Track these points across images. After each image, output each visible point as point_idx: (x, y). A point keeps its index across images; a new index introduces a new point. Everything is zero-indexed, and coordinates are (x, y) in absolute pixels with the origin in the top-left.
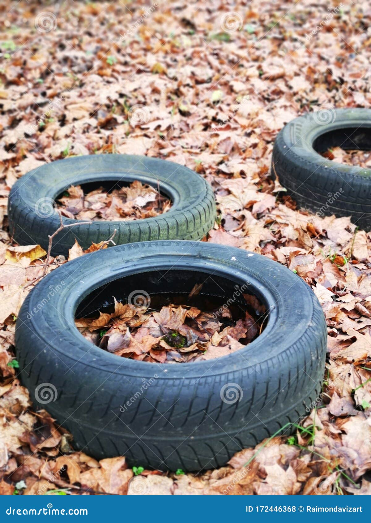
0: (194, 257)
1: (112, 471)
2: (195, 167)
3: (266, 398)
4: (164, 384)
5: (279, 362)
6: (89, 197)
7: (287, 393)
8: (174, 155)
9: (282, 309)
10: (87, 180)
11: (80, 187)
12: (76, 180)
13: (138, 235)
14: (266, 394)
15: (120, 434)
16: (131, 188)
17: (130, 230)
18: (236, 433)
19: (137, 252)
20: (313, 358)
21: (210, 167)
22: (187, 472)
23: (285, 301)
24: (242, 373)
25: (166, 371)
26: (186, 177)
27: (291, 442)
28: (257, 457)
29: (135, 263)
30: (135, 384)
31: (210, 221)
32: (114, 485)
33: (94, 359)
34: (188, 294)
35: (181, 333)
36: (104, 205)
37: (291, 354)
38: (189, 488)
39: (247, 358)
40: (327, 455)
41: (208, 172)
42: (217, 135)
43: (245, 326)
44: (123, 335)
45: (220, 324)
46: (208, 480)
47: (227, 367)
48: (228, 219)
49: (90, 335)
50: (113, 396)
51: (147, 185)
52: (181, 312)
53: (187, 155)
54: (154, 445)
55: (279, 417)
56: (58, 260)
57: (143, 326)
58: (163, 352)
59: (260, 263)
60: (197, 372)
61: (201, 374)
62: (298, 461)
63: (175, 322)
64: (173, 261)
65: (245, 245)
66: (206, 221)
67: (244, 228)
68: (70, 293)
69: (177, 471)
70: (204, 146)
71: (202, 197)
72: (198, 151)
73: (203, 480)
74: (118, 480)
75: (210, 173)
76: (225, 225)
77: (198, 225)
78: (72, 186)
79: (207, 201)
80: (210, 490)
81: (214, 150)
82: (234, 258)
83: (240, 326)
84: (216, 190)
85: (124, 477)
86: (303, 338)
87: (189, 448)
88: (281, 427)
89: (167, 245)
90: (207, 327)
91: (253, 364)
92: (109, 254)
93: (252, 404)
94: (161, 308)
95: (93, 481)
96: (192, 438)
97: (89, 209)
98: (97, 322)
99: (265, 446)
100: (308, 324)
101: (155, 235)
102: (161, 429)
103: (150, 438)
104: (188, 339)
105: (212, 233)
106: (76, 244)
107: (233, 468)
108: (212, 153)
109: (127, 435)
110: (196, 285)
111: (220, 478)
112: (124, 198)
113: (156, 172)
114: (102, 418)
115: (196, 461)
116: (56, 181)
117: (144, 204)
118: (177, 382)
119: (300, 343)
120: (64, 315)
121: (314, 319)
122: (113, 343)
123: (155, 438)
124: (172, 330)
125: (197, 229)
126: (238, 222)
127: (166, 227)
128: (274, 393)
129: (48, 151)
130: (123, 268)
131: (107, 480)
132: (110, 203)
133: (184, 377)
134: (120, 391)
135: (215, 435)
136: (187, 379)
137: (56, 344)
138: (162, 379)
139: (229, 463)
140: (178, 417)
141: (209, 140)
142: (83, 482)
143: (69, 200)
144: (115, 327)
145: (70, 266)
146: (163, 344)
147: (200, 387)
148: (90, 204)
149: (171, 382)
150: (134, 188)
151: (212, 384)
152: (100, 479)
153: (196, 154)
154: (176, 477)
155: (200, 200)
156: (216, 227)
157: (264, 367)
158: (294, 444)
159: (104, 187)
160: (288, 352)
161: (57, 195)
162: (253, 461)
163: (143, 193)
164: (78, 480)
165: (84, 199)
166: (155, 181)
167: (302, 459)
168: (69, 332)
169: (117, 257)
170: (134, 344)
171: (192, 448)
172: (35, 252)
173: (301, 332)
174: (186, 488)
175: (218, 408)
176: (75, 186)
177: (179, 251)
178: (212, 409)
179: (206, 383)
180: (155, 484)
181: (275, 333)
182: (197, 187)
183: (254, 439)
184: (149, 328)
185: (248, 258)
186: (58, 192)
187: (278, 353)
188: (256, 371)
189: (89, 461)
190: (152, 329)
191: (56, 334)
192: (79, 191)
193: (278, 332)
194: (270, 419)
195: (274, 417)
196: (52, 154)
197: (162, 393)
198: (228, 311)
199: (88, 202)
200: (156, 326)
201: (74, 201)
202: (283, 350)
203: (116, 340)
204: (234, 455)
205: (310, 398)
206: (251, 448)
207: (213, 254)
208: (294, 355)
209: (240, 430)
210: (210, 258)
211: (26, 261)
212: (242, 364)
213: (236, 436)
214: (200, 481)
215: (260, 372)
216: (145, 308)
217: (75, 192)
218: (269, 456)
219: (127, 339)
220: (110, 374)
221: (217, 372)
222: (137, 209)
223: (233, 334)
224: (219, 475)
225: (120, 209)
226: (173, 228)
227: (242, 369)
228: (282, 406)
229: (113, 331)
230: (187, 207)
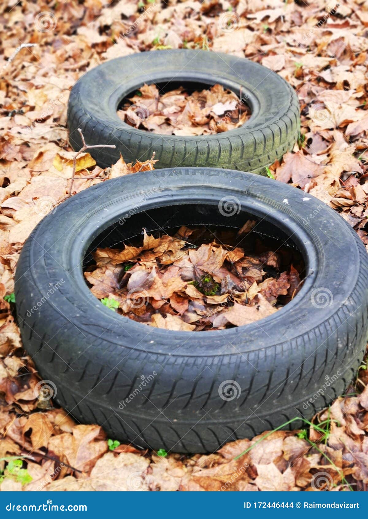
0: (241, 193)
1: (82, 442)
2: (294, 72)
3: (268, 389)
4: (146, 356)
5: (292, 349)
6: (165, 98)
7: (298, 384)
8: (275, 53)
9: (320, 275)
10: (163, 79)
11: (155, 86)
12: (151, 78)
13: (195, 154)
14: (268, 385)
15: (97, 402)
16: (212, 92)
17: (185, 147)
18: (229, 423)
19: (177, 180)
20: (340, 346)
21: (311, 73)
22: (170, 453)
23: (327, 266)
24: (241, 358)
25: (152, 342)
26: (273, 85)
27: (301, 436)
28: (252, 451)
29: (173, 193)
30: (114, 353)
31: (287, 143)
32: (80, 459)
33: (78, 315)
34: (239, 230)
35: (215, 278)
36: (179, 109)
37: (310, 340)
38: (165, 474)
39: (253, 339)
41: (307, 78)
42: (330, 33)
43: (289, 280)
44: (149, 273)
45: (263, 273)
46: (193, 466)
47: (225, 347)
48: (316, 140)
49: (113, 268)
50: (89, 362)
51: (228, 90)
52: (221, 253)
53: (290, 54)
54: (133, 421)
55: (285, 410)
56: (105, 174)
57: (174, 264)
58: (186, 301)
60: (187, 349)
61: (192, 352)
62: (304, 460)
63: (213, 263)
64: (217, 195)
65: (324, 175)
66: (280, 143)
67: (330, 152)
68: (88, 223)
69: (158, 450)
70: (313, 44)
71: (281, 114)
72: (303, 50)
73: (186, 466)
74: (86, 453)
75: (310, 80)
76: (311, 146)
77: (268, 148)
78: (146, 85)
79: (287, 120)
80: (190, 480)
81: (322, 51)
82: (286, 201)
83: (284, 279)
84: (311, 101)
85: (95, 450)
86: (331, 321)
87: (172, 431)
88: (288, 420)
89: (214, 175)
90: (248, 274)
91: (257, 349)
92: (145, 179)
93: (248, 394)
94: (200, 246)
95: (61, 449)
96: (175, 420)
97: (161, 114)
98: (121, 255)
99: (265, 439)
100: (343, 302)
101: (214, 157)
102: (140, 406)
103: (128, 413)
104: (223, 286)
105: (288, 158)
106: (121, 160)
107: (223, 457)
108: (319, 55)
109: (104, 405)
110: (248, 222)
111: (206, 467)
112: (203, 103)
113: (242, 75)
114: (79, 381)
115: (180, 444)
116: (127, 77)
117: (222, 113)
118: (161, 358)
119: (325, 326)
120: (70, 251)
121: (354, 295)
122: (135, 282)
123: (133, 414)
124: (207, 273)
125: (268, 152)
126: (328, 144)
127: (229, 148)
128: (280, 384)
129: (141, 37)
130: (160, 197)
131: (74, 451)
132: (185, 107)
133: (170, 354)
134: (98, 358)
135: (203, 422)
136: (174, 356)
137: (44, 289)
138: (144, 352)
139: (219, 451)
140: (159, 397)
141: (320, 38)
142: (51, 448)
143: (142, 100)
144: (141, 263)
145: (97, 190)
146: (191, 291)
147: (186, 368)
148: (164, 106)
149: (153, 357)
150: (215, 92)
151: (202, 367)
152: (68, 448)
153: (301, 54)
154: (153, 458)
155: (278, 118)
156: (296, 149)
157: (269, 353)
158: (305, 438)
159: (184, 88)
160: (306, 337)
161: (125, 95)
162: (247, 454)
163: (224, 99)
164: (45, 445)
165: (158, 100)
166: (238, 87)
167: (309, 459)
168: (68, 274)
169: (154, 183)
170: (156, 287)
171: (175, 431)
172: (85, 161)
173: (330, 312)
174: (162, 475)
175: (206, 394)
176: (149, 85)
177: (226, 183)
178: (199, 395)
179: (194, 363)
180: (125, 465)
181: (299, 308)
182: (281, 100)
183: (251, 430)
184: (180, 268)
185: (302, 203)
186: (128, 91)
187: (291, 338)
188: (258, 357)
189: (64, 423)
190: (185, 269)
191: (48, 276)
192: (153, 91)
193: (304, 307)
194: (272, 411)
195: (279, 409)
196: (145, 41)
197: (143, 369)
198: (276, 259)
199: (163, 104)
200: (189, 266)
201: (148, 101)
202: (301, 334)
203: (138, 279)
204: (225, 444)
205: (334, 389)
206: (247, 439)
207: (263, 192)
208: (312, 342)
209: (234, 419)
210: (259, 197)
211: (69, 171)
212: (244, 346)
213: (229, 425)
214: (182, 468)
215: (264, 359)
216: (183, 243)
217: (148, 92)
218: (268, 450)
219: (151, 279)
220: (90, 336)
221: (211, 353)
222: (212, 118)
223: (273, 288)
224: (205, 463)
225: (193, 116)
226: (237, 149)
227: (242, 353)
228: (290, 398)
229: (137, 267)
230: (260, 124)
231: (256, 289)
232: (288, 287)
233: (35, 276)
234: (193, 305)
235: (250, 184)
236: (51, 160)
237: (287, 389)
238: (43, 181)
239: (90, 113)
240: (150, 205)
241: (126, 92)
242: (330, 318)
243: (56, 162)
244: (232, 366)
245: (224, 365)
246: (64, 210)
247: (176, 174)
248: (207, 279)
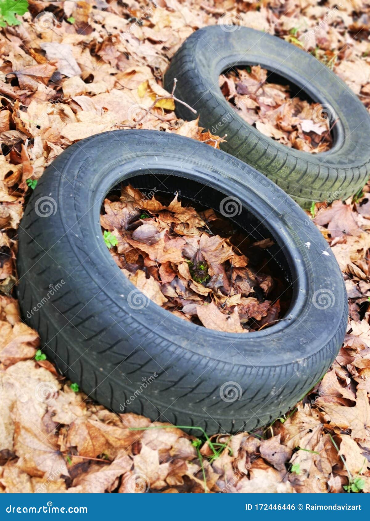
0: (276, 214)
1: (16, 338)
3: (191, 392)
4: (110, 305)
5: (231, 371)
6: (269, 87)
7: (218, 403)
9: (295, 326)
10: (277, 70)
11: (266, 72)
12: (268, 63)
13: (261, 154)
14: (193, 389)
15: (49, 315)
16: (311, 107)
17: (256, 144)
18: (143, 398)
19: (231, 170)
20: (272, 393)
22: (81, 391)
23: (306, 321)
24: (185, 354)
25: (122, 296)
26: (365, 134)
27: (195, 444)
28: (148, 431)
29: (221, 178)
30: (86, 285)
31: (344, 192)
32: (7, 351)
33: (77, 236)
34: (256, 241)
35: (209, 270)
36: (274, 104)
37: (250, 374)
38: (67, 406)
39: (205, 344)
40: (213, 482)
43: (268, 310)
45: (252, 290)
46: (93, 413)
47: (178, 337)
49: (132, 210)
52: (228, 252)
54: (67, 348)
55: (195, 416)
56: (176, 123)
57: (184, 237)
58: (174, 275)
59: (326, 267)
60: (147, 319)
61: (149, 324)
62: (184, 464)
63: (216, 256)
64: (255, 203)
65: (357, 239)
68: (134, 161)
69: (73, 383)
71: (356, 165)
73: (88, 409)
74: (14, 350)
76: (364, 206)
77: (325, 187)
78: (259, 66)
79: (356, 173)
80: (83, 423)
82: (308, 244)
83: (265, 307)
85: (22, 352)
86: (278, 369)
87: (93, 376)
88: (193, 425)
89: (264, 185)
90: (239, 283)
91: (203, 354)
92: (205, 152)
93: (173, 386)
94: (215, 235)
96: (101, 369)
97: (256, 99)
98: (145, 203)
99: (164, 429)
100: (298, 360)
101: (275, 166)
102: (80, 340)
103: (67, 339)
104: (213, 280)
106: (196, 121)
107: (121, 421)
109: (53, 321)
110: (268, 240)
111: (103, 421)
112: (298, 111)
113: (345, 110)
115: (94, 390)
116: (248, 50)
117: (308, 130)
118: (122, 314)
119: (270, 371)
120: (104, 176)
121: (310, 359)
122: (142, 232)
123: (71, 343)
124: (206, 261)
125: (323, 190)
127: (292, 167)
128: (203, 393)
130: (208, 175)
131: (6, 342)
132: (279, 105)
133: (130, 315)
135: (123, 384)
136: (133, 318)
138: (111, 300)
139: (121, 415)
140: (100, 343)
143: (248, 77)
144: (157, 220)
145: (159, 137)
146: (183, 269)
147: (136, 334)
148: (264, 94)
149: (116, 309)
150: (313, 109)
151: (150, 341)
154: (66, 387)
155: (350, 166)
156: (349, 202)
157: (211, 364)
158: (197, 447)
159: (290, 88)
160: (249, 369)
161: (236, 64)
162: (142, 431)
165: (262, 86)
167: (189, 466)
168: (90, 194)
169: (210, 160)
170: (157, 247)
171: (96, 377)
173: (282, 361)
174: (63, 405)
175: (139, 365)
176: (262, 68)
177: (270, 198)
178: (133, 362)
179: (145, 335)
180: (39, 379)
181: (259, 342)
182: (363, 152)
183: (157, 414)
184: (187, 243)
185: (321, 255)
186: (241, 62)
187: (237, 363)
188: (200, 362)
189: (12, 314)
190: (190, 247)
191: (74, 187)
192: (262, 76)
193: (264, 343)
194: (184, 411)
195: (190, 412)
197: (101, 313)
198: (270, 285)
199: (264, 91)
200: (195, 247)
201: (252, 81)
202: (246, 364)
203: (147, 231)
204: (129, 412)
205: (245, 422)
206: (149, 419)
207: (295, 225)
208: (251, 377)
209: (149, 398)
210: (288, 227)
211: (148, 103)
212: (194, 346)
213: (142, 399)
214: (83, 409)
215: (203, 366)
216: (203, 223)
217: (257, 73)
218: (160, 439)
219: (157, 239)
220: (76, 259)
221: (164, 335)
222: (297, 130)
223: (251, 308)
224: (105, 417)
225: (281, 119)
226: (298, 172)
227: (189, 350)
228: (204, 409)
229: (152, 221)
230: (332, 163)
231: (237, 300)
232: (265, 316)
233: (63, 181)
234: (177, 281)
235: (289, 211)
236: (139, 83)
237: (207, 401)
238: (121, 97)
239: (196, 64)
240: (195, 176)
241: (238, 63)
242: (278, 366)
243: (142, 87)
244: (174, 356)
245: (168, 351)
246: (122, 137)
247: (233, 164)
248: (202, 267)
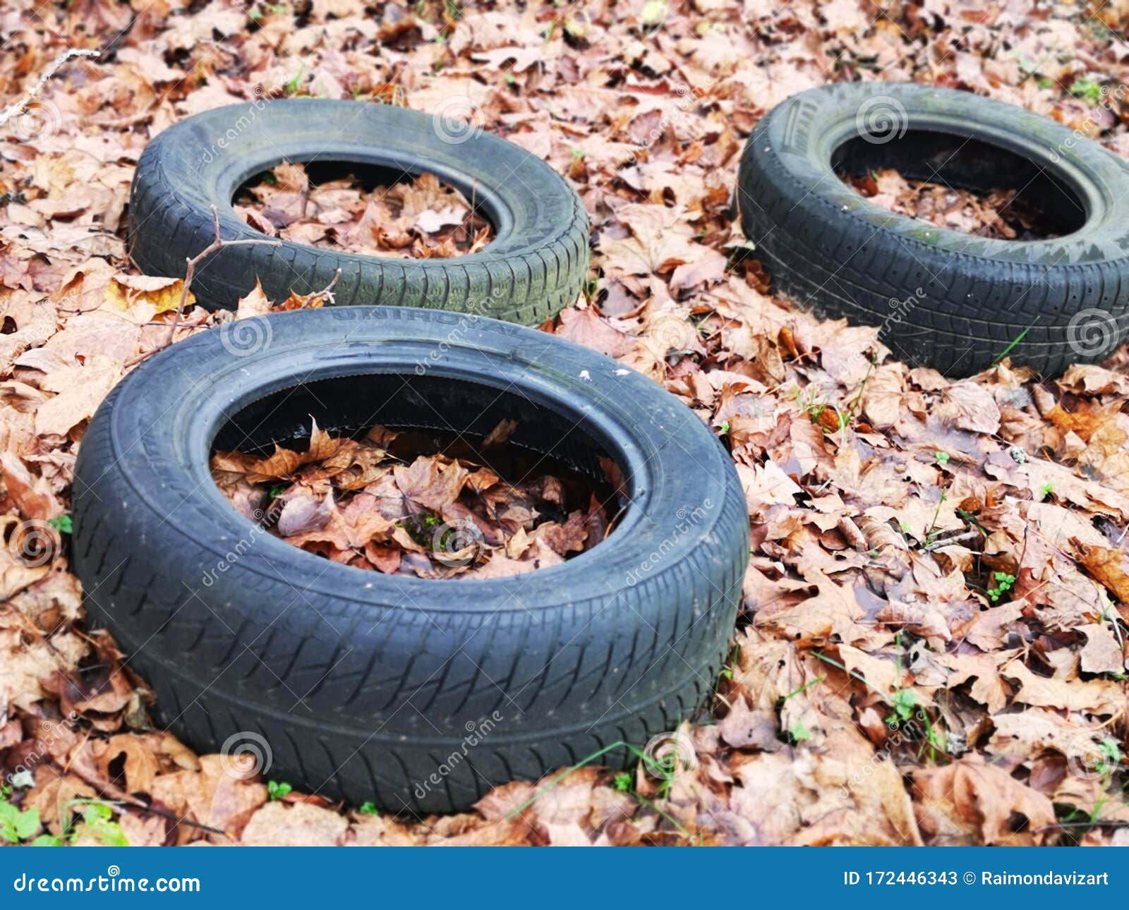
0: (501, 357)
1: (221, 780)
2: (569, 166)
3: (574, 680)
4: (359, 611)
5: (618, 606)
6: (321, 193)
7: (625, 676)
8: (530, 129)
9: (658, 497)
10: (321, 154)
11: (302, 168)
12: (297, 150)
13: (399, 290)
14: (576, 672)
15: (253, 706)
16: (415, 188)
17: (382, 277)
18: (499, 745)
19: (379, 327)
20: (698, 613)
21: (602, 170)
22: (384, 811)
23: (669, 481)
24: (530, 618)
25: (369, 586)
26: (537, 181)
27: (622, 786)
28: (538, 804)
29: (372, 352)
31: (567, 288)
32: (219, 812)
33: (224, 538)
34: (482, 439)
35: (445, 519)
36: (350, 216)
37: (648, 595)
38: (379, 843)
39: (550, 587)
40: (691, 823)
41: (594, 180)
42: (634, 101)
43: (586, 526)
44: (319, 503)
45: (535, 514)
46: (427, 834)
47: (501, 598)
48: (615, 293)
49: (248, 491)
50: (247, 622)
51: (450, 186)
52: (456, 474)
53: (559, 133)
54: (321, 743)
55: (600, 726)
56: (216, 320)
57: (366, 490)
58: (396, 554)
59: (638, 392)
60: (434, 598)
61: (443, 605)
62: (627, 826)
63: (439, 494)
64: (455, 360)
65: (636, 354)
66: (557, 287)
67: (644, 315)
68: (214, 392)
69: (362, 804)
70: (600, 120)
71: (558, 231)
72: (584, 129)
73: (415, 833)
74: (230, 802)
75: (599, 184)
76: (606, 303)
77: (537, 293)
78: (286, 163)
79: (569, 243)
81: (620, 132)
82: (585, 374)
83: (575, 524)
84: (603, 222)
85: (244, 798)
86: (683, 566)
87: (395, 761)
88: (602, 746)
89: (450, 323)
90: (507, 515)
91: (559, 603)
92: (317, 321)
93: (541, 687)
94: (415, 459)
95: (179, 796)
96: (403, 738)
97: (315, 221)
98: (266, 464)
99: (560, 783)
100: (702, 538)
101: (436, 299)
102: (339, 709)
103: (313, 724)
105: (568, 316)
106: (258, 289)
107: (483, 818)
108: (615, 140)
109: (267, 711)
110: (503, 423)
111: (452, 834)
112: (396, 208)
113: (476, 161)
114: (219, 665)
115: (406, 790)
116: (250, 145)
117: (436, 228)
118: (389, 613)
119: (674, 575)
120: (186, 437)
121: (719, 529)
122: (293, 517)
123: (324, 727)
124: (428, 509)
125: (535, 300)
126: (636, 302)
127: (463, 285)
128: (594, 672)
129: (256, 77)
130: (347, 357)
131: (207, 799)
132: (362, 212)
133: (403, 607)
134: (264, 612)
135: (453, 741)
136: (410, 609)
137: (151, 493)
138: (356, 602)
139: (476, 806)
140: (378, 688)
141: (615, 110)
142: (157, 795)
143: (275, 194)
144: (304, 483)
146: (401, 537)
147: (434, 631)
148: (319, 208)
149: (374, 612)
150: (420, 189)
151: (462, 629)
152: (192, 794)
153: (579, 135)
154: (354, 815)
155: (552, 237)
156: (582, 303)
157: (581, 611)
158: (628, 791)
159: (358, 176)
160: (642, 589)
161: (246, 178)
162: (529, 808)
163: (438, 204)
164: (147, 788)
165: (307, 197)
166: (469, 181)
167: (637, 824)
168: (187, 472)
169: (335, 330)
170: (336, 526)
171: (402, 762)
172: (172, 295)
173: (680, 552)
175: (466, 682)
176: (291, 164)
177: (473, 339)
178: (453, 685)
179: (448, 625)
180: (307, 822)
181: (626, 545)
182: (555, 208)
183: (537, 763)
184: (378, 498)
185: (617, 379)
186: (251, 170)
187: (617, 589)
188: (561, 618)
189: (180, 753)
190: (386, 501)
191: (156, 471)
192: (298, 177)
193: (634, 543)
194: (578, 727)
195: (589, 724)
196: (265, 86)
197: (352, 632)
198: (559, 488)
199: (316, 203)
200: (396, 496)
201: (285, 196)
203: (300, 511)
204: (489, 790)
205: (679, 698)
206: (528, 782)
207: (543, 357)
208: (652, 599)
209: (510, 738)
210: (534, 366)
211: (146, 310)
212: (536, 598)
213: (500, 750)
214: (407, 835)
215: (570, 622)
216: (380, 453)
217: (288, 178)
218: (565, 805)
219: (324, 513)
220: (250, 573)
221: (478, 606)
222: (418, 236)
223: (555, 539)
224: (449, 827)
225: (381, 230)
226: (478, 289)
227: (534, 609)
228: (609, 700)
229: (298, 490)
230: (520, 247)
231: (523, 540)
232: (585, 537)
233: (129, 472)
234: (409, 560)
235: (515, 340)
236: (99, 291)
237: (607, 683)
238: (91, 326)
239: (188, 202)
240: (326, 370)
241: (248, 173)
242: (680, 562)
243: (112, 293)
244: (516, 631)
245: (502, 629)
246: (168, 363)
247: (377, 315)
248: (429, 520)
